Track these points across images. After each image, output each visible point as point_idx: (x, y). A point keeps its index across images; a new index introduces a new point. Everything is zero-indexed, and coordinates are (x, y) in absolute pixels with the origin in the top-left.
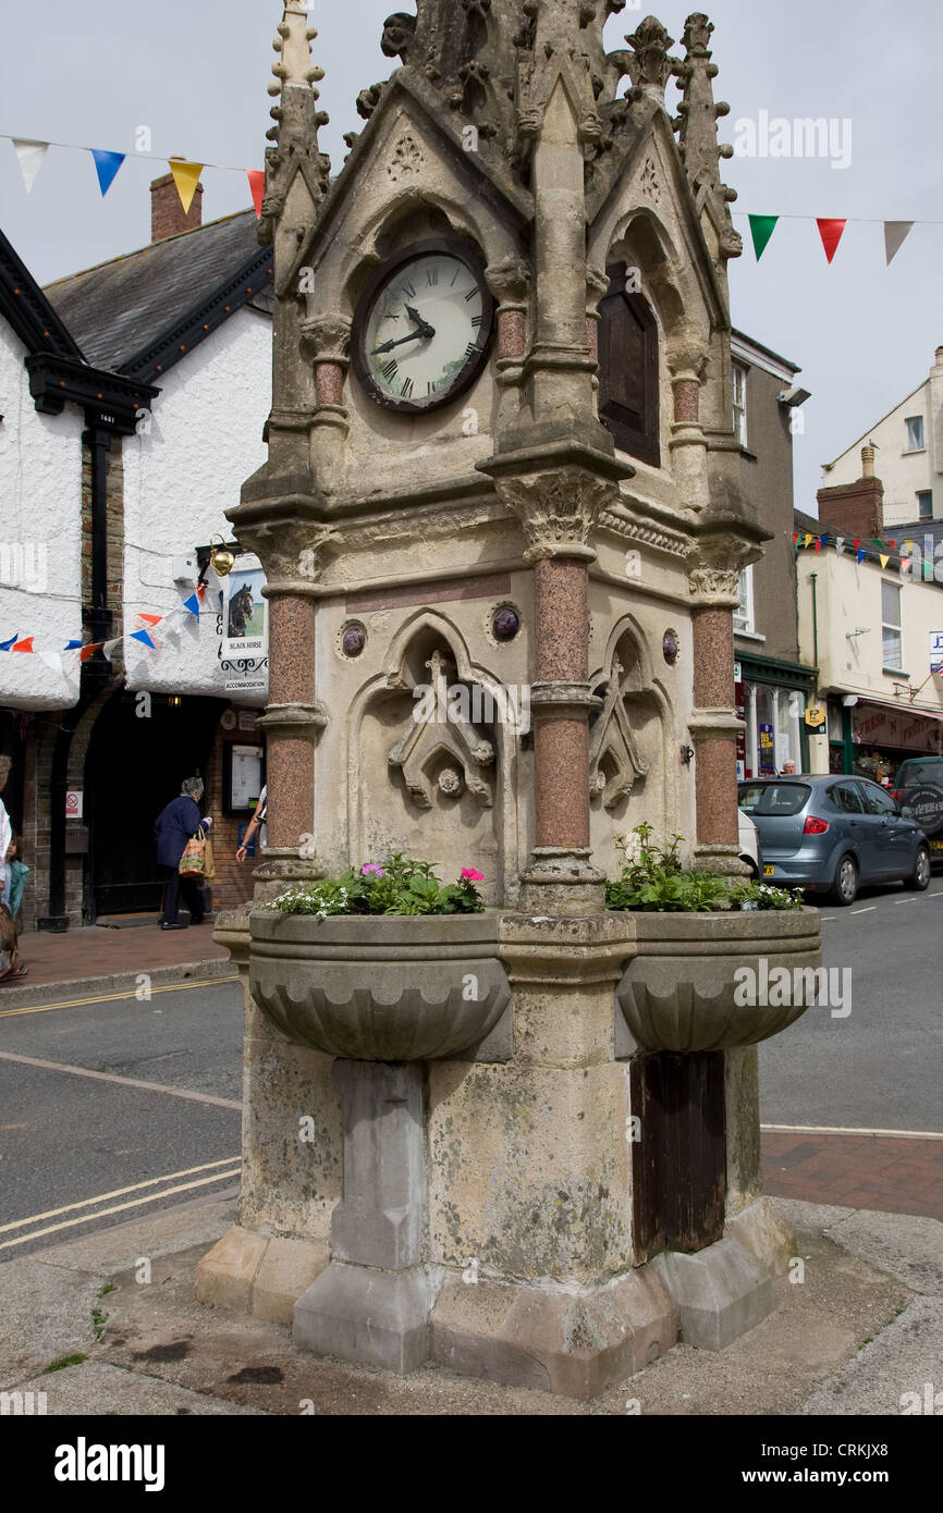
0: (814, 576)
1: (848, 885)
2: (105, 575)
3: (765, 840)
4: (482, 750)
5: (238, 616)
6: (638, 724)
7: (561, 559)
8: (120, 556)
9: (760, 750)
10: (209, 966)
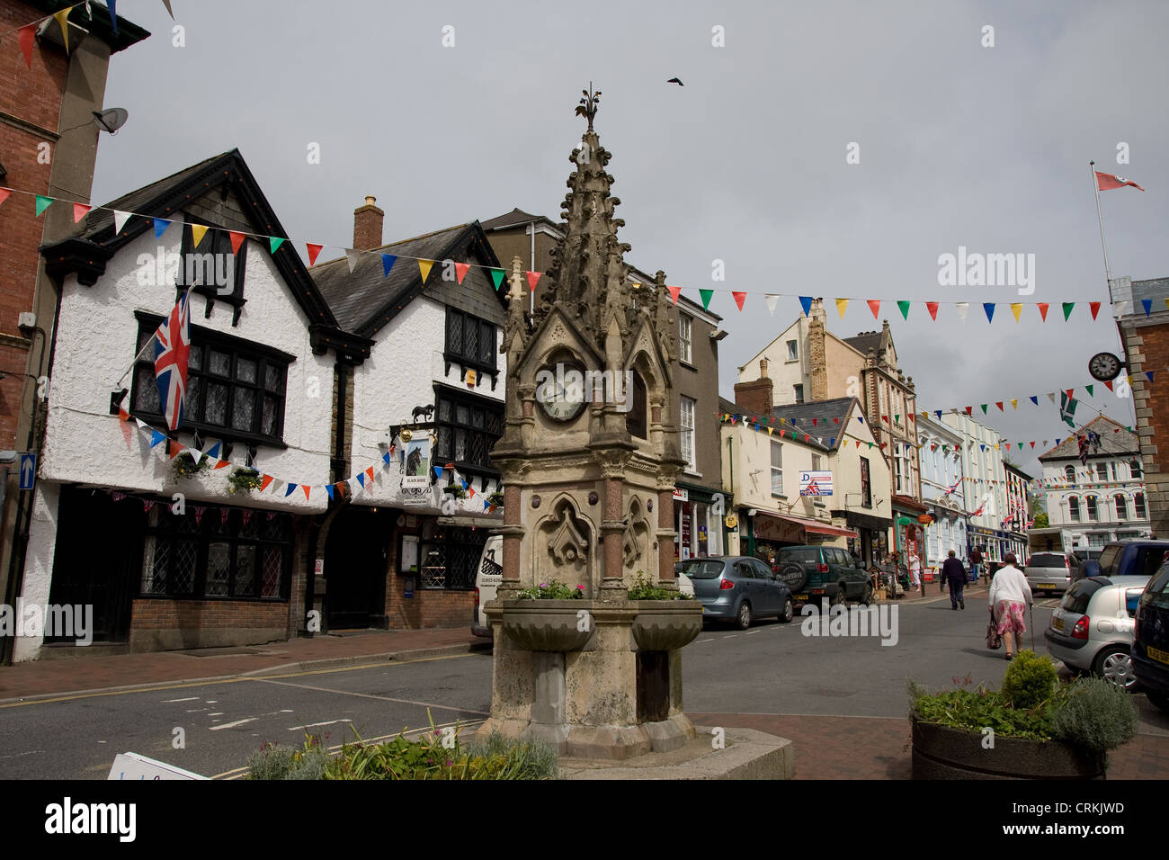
0: (730, 439)
1: (745, 618)
2: (343, 440)
3: (699, 592)
4: (584, 543)
5: (412, 464)
6: (638, 534)
7: (614, 479)
8: (351, 431)
9: (699, 541)
10: (402, 654)
